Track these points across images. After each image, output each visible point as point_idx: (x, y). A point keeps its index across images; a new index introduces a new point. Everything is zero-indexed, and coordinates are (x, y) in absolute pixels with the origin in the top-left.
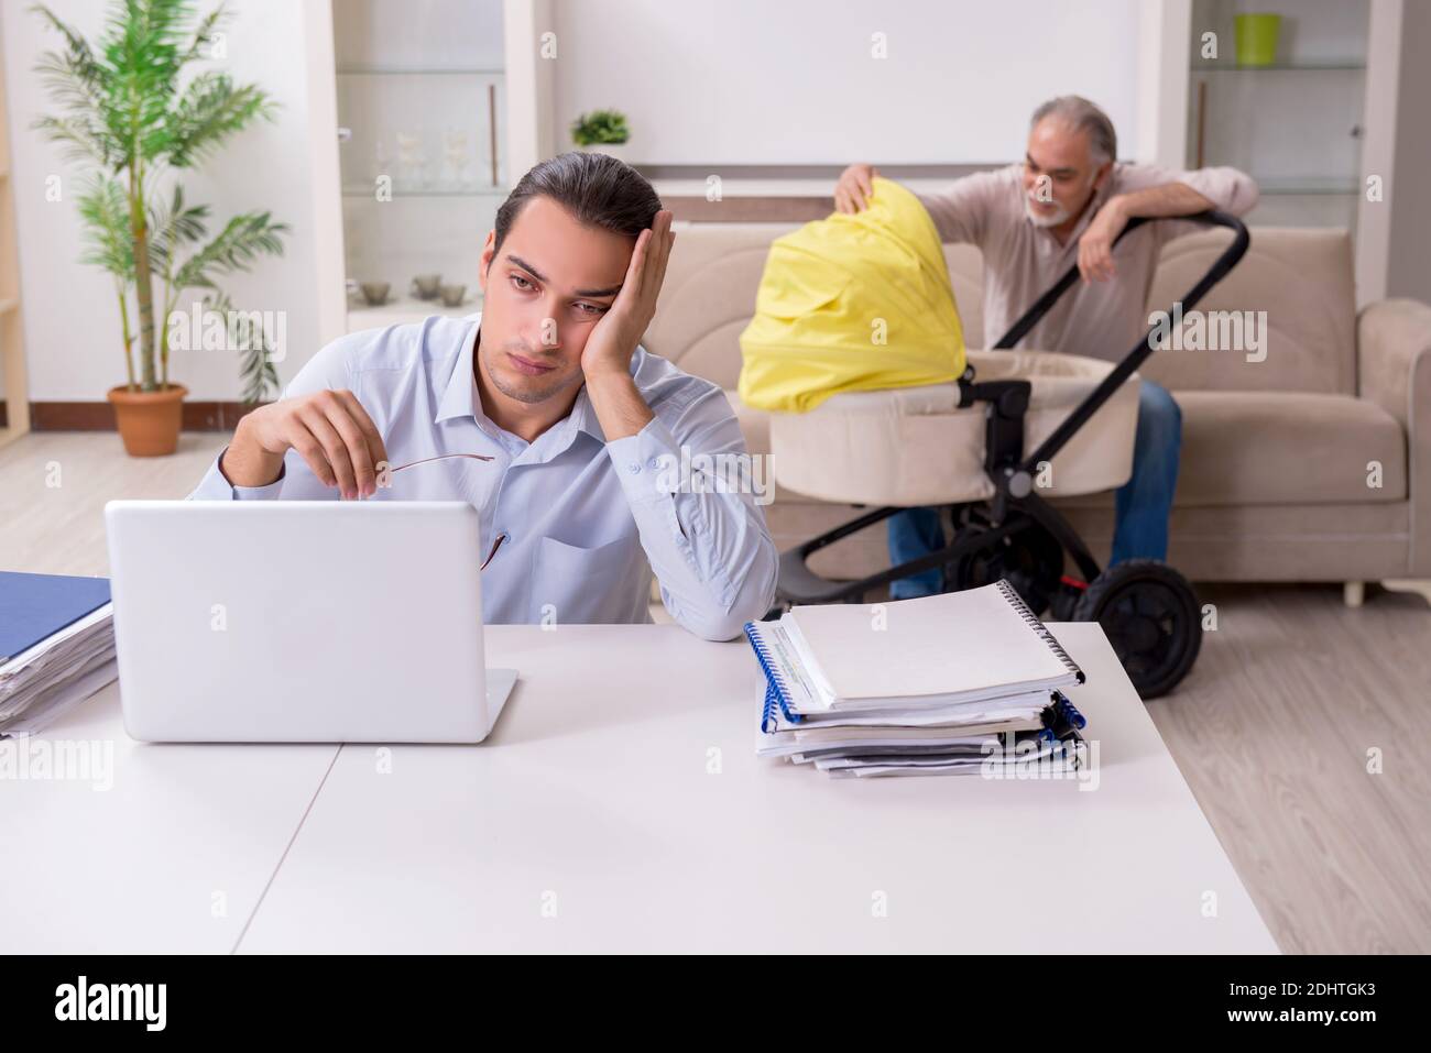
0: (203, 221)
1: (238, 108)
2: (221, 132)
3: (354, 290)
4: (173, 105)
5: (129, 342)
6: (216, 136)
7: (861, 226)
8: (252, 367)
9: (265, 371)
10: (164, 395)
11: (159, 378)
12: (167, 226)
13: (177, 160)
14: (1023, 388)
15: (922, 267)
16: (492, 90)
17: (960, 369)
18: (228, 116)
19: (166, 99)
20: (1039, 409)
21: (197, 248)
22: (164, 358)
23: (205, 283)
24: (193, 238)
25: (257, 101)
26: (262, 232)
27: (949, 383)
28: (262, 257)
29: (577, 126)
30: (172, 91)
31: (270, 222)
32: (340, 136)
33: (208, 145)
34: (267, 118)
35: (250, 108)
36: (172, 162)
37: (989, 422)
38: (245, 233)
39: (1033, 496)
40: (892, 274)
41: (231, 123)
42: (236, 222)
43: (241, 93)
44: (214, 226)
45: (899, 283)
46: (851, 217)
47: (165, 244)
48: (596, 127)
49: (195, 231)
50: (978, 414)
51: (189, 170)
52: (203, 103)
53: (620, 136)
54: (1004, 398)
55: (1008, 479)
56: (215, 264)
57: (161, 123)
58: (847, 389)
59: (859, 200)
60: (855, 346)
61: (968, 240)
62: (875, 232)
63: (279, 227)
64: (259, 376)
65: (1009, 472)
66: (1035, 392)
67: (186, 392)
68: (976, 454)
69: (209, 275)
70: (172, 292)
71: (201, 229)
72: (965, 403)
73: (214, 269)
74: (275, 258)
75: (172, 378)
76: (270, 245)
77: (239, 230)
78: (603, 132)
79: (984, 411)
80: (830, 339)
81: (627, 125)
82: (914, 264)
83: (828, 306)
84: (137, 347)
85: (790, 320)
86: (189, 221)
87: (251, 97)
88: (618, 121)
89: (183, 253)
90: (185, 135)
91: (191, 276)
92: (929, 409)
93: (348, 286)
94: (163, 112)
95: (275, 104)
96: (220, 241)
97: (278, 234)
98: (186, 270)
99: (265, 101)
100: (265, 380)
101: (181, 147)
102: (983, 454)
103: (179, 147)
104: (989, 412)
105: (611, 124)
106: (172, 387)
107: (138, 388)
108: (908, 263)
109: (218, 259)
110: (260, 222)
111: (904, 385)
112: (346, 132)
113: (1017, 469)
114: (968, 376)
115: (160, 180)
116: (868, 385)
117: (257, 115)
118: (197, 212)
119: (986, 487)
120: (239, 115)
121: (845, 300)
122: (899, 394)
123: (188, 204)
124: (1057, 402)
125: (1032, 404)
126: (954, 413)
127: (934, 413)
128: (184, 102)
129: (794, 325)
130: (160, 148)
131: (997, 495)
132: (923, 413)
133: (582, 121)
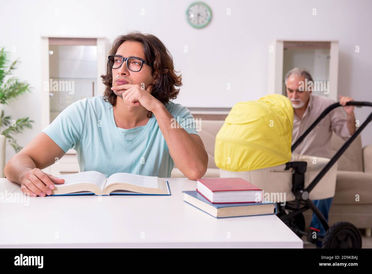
0: (10, 120)
2: (16, 95)
4: (2, 86)
6: (14, 96)
13: (3, 102)
14: (305, 164)
16: (93, 83)
21: (7, 127)
23: (9, 137)
24: (6, 125)
25: (27, 86)
26: (26, 123)
28: (26, 129)
30: (2, 82)
31: (29, 120)
32: (50, 96)
33: (12, 98)
34: (29, 92)
35: (24, 89)
37: (293, 175)
38: (22, 123)
39: (308, 200)
41: (19, 92)
42: (19, 120)
43: (22, 84)
44: (13, 122)
49: (7, 123)
50: (290, 172)
51: (5, 105)
52: (11, 87)
54: (299, 167)
55: (301, 194)
63: (32, 121)
65: (301, 191)
66: (308, 165)
69: (10, 135)
71: (9, 123)
72: (287, 169)
73: (12, 133)
74: (30, 129)
76: (29, 126)
77: (19, 123)
79: (292, 171)
86: (6, 120)
87: (25, 86)
89: (3, 129)
90: (5, 96)
92: (277, 170)
95: (32, 88)
96: (14, 125)
97: (31, 123)
98: (3, 133)
99: (29, 87)
101: (4, 98)
102: (291, 186)
104: (294, 172)
109: (13, 130)
110: (26, 120)
112: (52, 94)
113: (304, 190)
117: (27, 91)
118: (8, 118)
119: (293, 198)
120: (21, 90)
123: (6, 115)
124: (315, 168)
125: (308, 170)
126: (284, 172)
127: (278, 172)
128: (5, 86)
131: (296, 199)
132: (275, 171)
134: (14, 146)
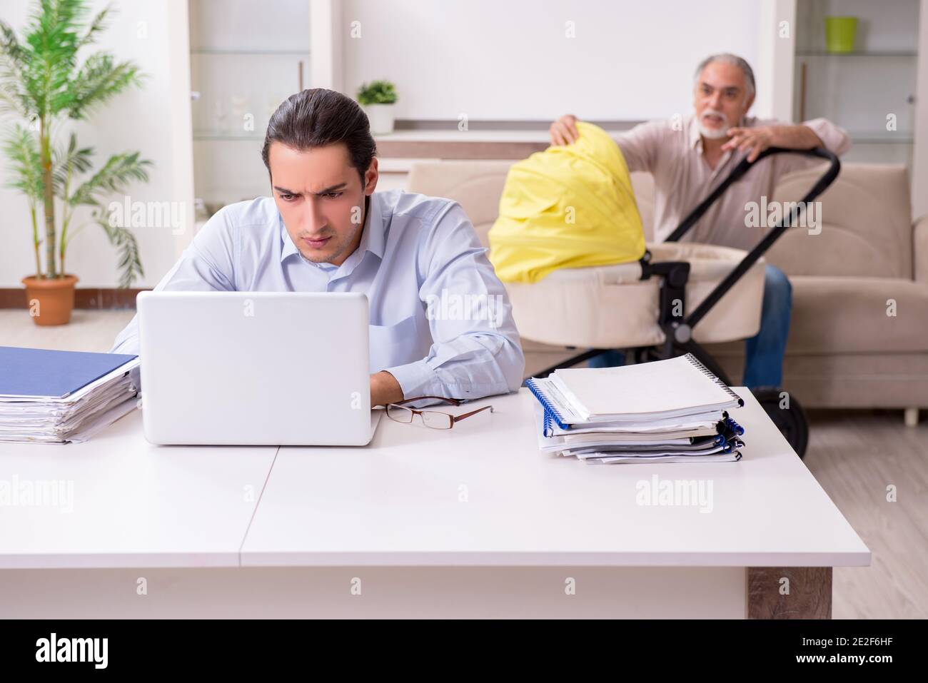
0: (90, 159)
1: (117, 77)
2: (106, 95)
3: (201, 207)
4: (73, 76)
5: (37, 244)
6: (101, 98)
7: (572, 155)
8: (126, 262)
9: (135, 265)
10: (62, 282)
11: (58, 270)
12: (64, 162)
13: (75, 114)
14: (684, 267)
15: (614, 182)
16: (301, 65)
17: (641, 253)
18: (111, 84)
19: (69, 71)
20: (695, 282)
21: (87, 177)
22: (62, 256)
23: (92, 202)
24: (82, 170)
25: (132, 73)
26: (133, 166)
27: (633, 263)
28: (133, 182)
29: (360, 92)
30: (73, 65)
31: (140, 159)
32: (193, 98)
33: (96, 104)
34: (138, 84)
35: (126, 78)
36: (71, 116)
37: (662, 291)
38: (122, 166)
39: (691, 342)
40: (594, 187)
41: (113, 88)
42: (114, 159)
43: (121, 67)
44: (98, 162)
45: (599, 193)
46: (563, 148)
47: (64, 175)
48: (373, 92)
49: (84, 166)
50: (654, 285)
51: (81, 122)
52: (92, 74)
53: (390, 98)
54: (672, 273)
55: (674, 330)
56: (98, 188)
57: (64, 88)
58: (564, 266)
59: (568, 136)
60: (570, 237)
61: (644, 170)
62: (581, 158)
63: (146, 162)
64: (130, 268)
65: (675, 325)
66: (693, 270)
67: (77, 280)
68: (652, 312)
69: (95, 196)
70: (69, 209)
71: (88, 165)
72: (645, 277)
73: (99, 193)
74: (142, 184)
75: (68, 271)
76: (140, 175)
77: (116, 165)
78: (379, 96)
79: (658, 283)
80: (551, 233)
81: (396, 91)
82: (609, 180)
83: (550, 210)
84: (43, 248)
85: (522, 220)
86: (80, 158)
87: (127, 71)
88: (389, 88)
89: (76, 181)
90: (80, 97)
91: (81, 197)
92: (620, 280)
93: (196, 204)
94: (66, 80)
95: (144, 75)
96: (102, 173)
97: (145, 167)
98: (79, 193)
99: (137, 73)
100: (135, 272)
101: (77, 104)
102: (657, 313)
103: (76, 105)
104: (661, 283)
105: (384, 90)
106: (67, 277)
107: (43, 277)
108: (604, 179)
109: (102, 185)
110: (132, 159)
111: (603, 264)
112: (197, 94)
113: (681, 323)
114: (647, 257)
115: (61, 127)
116: (578, 264)
117: (131, 83)
118: (86, 152)
119: (659, 336)
120: (118, 82)
121: (562, 205)
122: (600, 271)
123: (80, 146)
124: (708, 277)
125: (691, 278)
126: (638, 284)
127: (624, 283)
128: (81, 73)
129: (527, 223)
130: (64, 106)
131: (667, 341)
132: (616, 283)
133: (363, 88)
134: (106, 227)
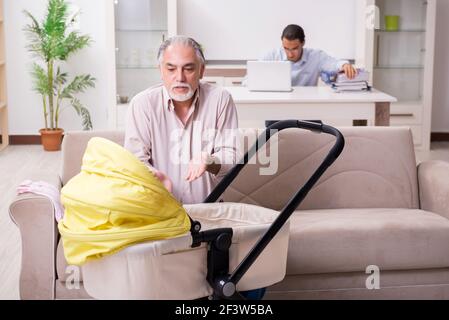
0: (66, 78)
3: (118, 98)
4: (63, 41)
5: (46, 115)
8: (86, 123)
9: (89, 124)
10: (57, 132)
11: (55, 126)
12: (56, 79)
13: (63, 58)
19: (62, 39)
21: (66, 85)
22: (56, 120)
23: (69, 97)
24: (63, 83)
25: (87, 40)
26: (88, 81)
28: (89, 87)
30: (63, 36)
31: (90, 78)
32: (116, 51)
33: (70, 53)
34: (88, 45)
35: (84, 42)
36: (61, 59)
38: (82, 81)
42: (77, 78)
43: (82, 37)
44: (70, 80)
47: (55, 85)
49: (63, 81)
52: (67, 41)
63: (93, 79)
67: (64, 130)
69: (71, 94)
70: (59, 100)
71: (65, 81)
74: (93, 88)
75: (59, 127)
76: (91, 84)
77: (78, 81)
84: (48, 117)
86: (62, 78)
87: (85, 39)
89: (62, 87)
91: (66, 94)
95: (91, 41)
96: (73, 83)
97: (93, 81)
98: (64, 92)
99: (89, 40)
100: (89, 127)
103: (63, 54)
106: (59, 129)
107: (49, 130)
109: (73, 89)
110: (87, 77)
112: (118, 49)
115: (57, 62)
118: (64, 75)
120: (81, 44)
123: (61, 72)
130: (58, 54)
134: (76, 107)
